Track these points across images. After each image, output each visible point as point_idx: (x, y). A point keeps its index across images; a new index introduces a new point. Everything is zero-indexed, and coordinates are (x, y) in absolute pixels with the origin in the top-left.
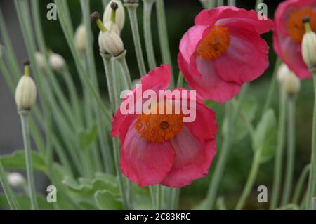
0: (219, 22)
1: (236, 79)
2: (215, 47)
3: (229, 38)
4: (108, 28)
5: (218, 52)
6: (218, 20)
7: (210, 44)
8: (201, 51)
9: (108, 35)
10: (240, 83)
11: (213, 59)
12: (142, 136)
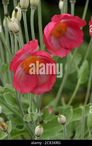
0: (62, 21)
1: (68, 47)
2: (60, 32)
3: (66, 28)
4: (13, 20)
5: (61, 34)
6: (61, 20)
7: (58, 31)
8: (53, 33)
9: (12, 23)
10: (70, 49)
11: (59, 37)
12: (24, 71)
